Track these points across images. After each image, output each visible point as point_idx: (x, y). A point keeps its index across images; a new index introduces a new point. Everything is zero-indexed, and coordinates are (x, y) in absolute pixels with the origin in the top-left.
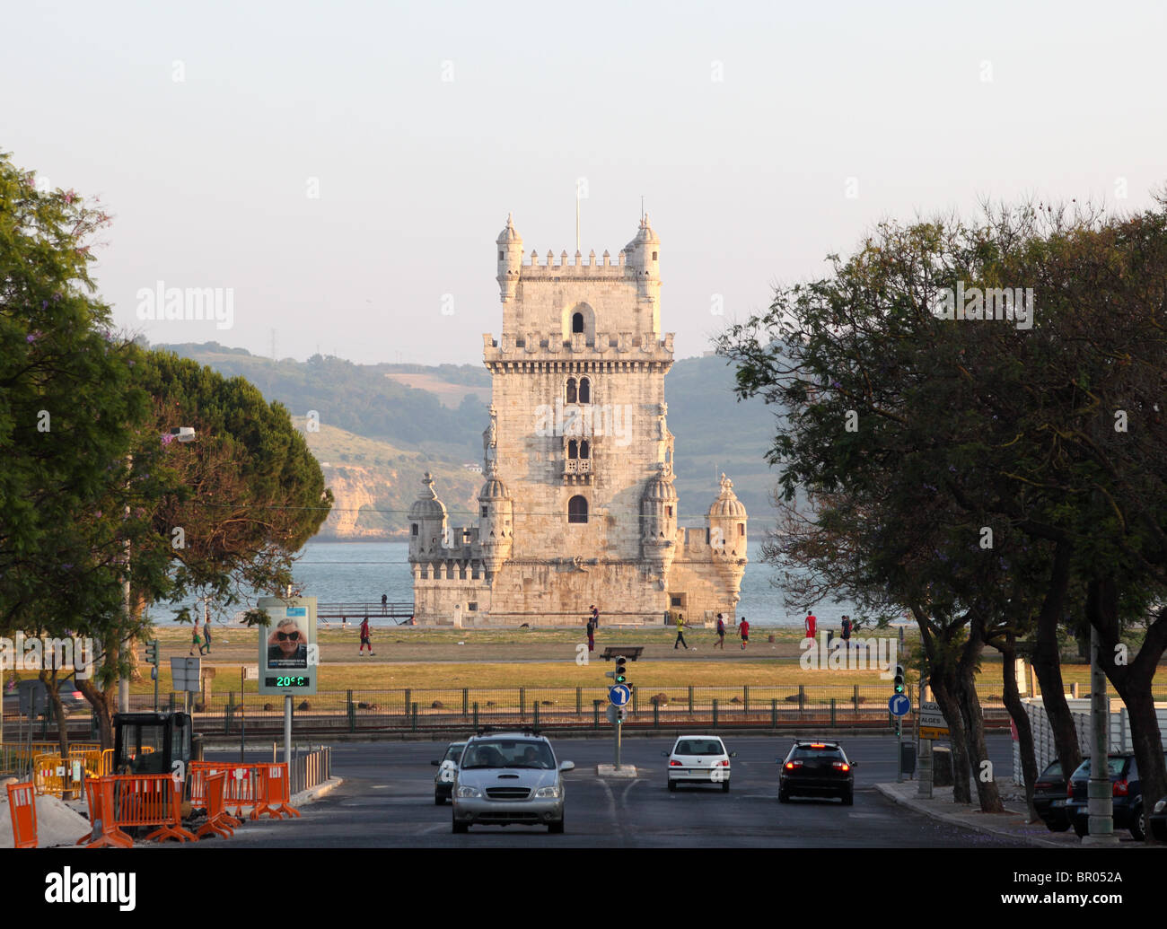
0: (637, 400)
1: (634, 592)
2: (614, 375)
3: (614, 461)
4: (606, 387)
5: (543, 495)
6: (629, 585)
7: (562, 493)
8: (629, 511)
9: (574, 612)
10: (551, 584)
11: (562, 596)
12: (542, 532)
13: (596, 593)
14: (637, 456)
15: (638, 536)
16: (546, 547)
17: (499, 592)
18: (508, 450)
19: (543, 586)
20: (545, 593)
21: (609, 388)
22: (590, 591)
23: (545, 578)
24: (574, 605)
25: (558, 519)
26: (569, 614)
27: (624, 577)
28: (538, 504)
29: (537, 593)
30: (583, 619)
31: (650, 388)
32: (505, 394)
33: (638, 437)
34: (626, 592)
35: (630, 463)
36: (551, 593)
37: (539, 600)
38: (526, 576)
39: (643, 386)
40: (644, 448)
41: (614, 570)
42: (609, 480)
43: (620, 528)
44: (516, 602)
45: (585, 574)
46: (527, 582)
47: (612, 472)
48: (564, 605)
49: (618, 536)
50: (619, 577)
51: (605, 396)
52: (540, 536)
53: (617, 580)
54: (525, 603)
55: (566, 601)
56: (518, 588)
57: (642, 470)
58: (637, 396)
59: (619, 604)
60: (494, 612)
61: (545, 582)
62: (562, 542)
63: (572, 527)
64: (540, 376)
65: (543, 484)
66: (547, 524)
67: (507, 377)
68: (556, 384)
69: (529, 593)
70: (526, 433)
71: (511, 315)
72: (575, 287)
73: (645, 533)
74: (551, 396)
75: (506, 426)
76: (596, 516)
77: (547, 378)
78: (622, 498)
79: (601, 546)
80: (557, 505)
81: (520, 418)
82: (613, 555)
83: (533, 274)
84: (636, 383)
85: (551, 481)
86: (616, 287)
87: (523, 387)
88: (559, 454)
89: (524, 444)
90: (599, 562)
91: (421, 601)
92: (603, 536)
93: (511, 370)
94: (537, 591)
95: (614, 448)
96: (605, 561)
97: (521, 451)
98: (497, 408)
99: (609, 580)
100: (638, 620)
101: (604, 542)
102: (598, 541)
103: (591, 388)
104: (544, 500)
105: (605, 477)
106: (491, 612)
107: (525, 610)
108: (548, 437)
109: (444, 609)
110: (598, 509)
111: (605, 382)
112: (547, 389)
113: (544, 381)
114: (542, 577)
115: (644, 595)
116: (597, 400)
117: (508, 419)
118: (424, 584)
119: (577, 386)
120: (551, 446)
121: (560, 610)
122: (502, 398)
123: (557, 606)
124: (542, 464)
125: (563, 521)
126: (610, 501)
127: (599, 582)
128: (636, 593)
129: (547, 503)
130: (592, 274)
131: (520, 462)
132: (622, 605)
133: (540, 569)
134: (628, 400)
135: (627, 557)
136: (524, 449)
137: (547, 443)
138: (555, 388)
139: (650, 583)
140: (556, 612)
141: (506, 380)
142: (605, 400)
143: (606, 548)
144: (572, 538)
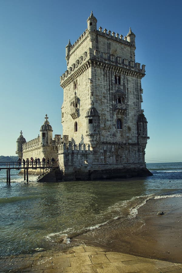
0: (135, 87)
2: (128, 77)
3: (130, 107)
4: (126, 80)
5: (109, 117)
6: (135, 153)
7: (115, 117)
8: (134, 126)
9: (120, 163)
10: (113, 152)
11: (116, 157)
12: (109, 132)
13: (126, 156)
14: (136, 107)
15: (137, 135)
17: (96, 156)
18: (97, 97)
19: (110, 153)
20: (111, 156)
21: (127, 81)
22: (124, 155)
23: (111, 150)
24: (120, 161)
25: (114, 127)
26: (119, 164)
27: (134, 150)
28: (108, 120)
29: (108, 156)
30: (123, 166)
31: (138, 83)
32: (95, 75)
33: (135, 100)
34: (134, 156)
35: (134, 109)
36: (113, 156)
37: (109, 159)
38: (105, 149)
39: (136, 82)
41: (131, 148)
42: (128, 114)
43: (132, 132)
44: (102, 160)
45: (123, 149)
46: (105, 151)
47: (129, 111)
48: (117, 160)
49: (132, 135)
50: (133, 150)
51: (126, 83)
53: (132, 151)
55: (118, 159)
56: (102, 154)
57: (137, 112)
58: (135, 85)
59: (133, 160)
60: (94, 164)
61: (111, 152)
62: (116, 136)
64: (107, 71)
65: (109, 113)
66: (111, 129)
67: (96, 68)
68: (111, 75)
69: (106, 156)
70: (103, 92)
71: (95, 47)
72: (114, 44)
73: (140, 134)
74: (110, 79)
75: (96, 88)
76: (125, 127)
77: (109, 72)
78: (132, 121)
79: (127, 138)
80: (114, 121)
81: (101, 86)
82: (130, 141)
83: (101, 34)
84: (134, 81)
85: (111, 112)
86: (125, 48)
87: (101, 74)
88: (114, 102)
89: (103, 96)
90: (127, 144)
91: (66, 159)
92: (127, 135)
93: (98, 66)
94: (108, 155)
95: (129, 102)
96: (129, 143)
97: (102, 99)
98: (93, 80)
99: (129, 151)
100: (139, 166)
101: (128, 137)
102: (126, 136)
103: (122, 80)
104: (109, 119)
105: (127, 113)
106: (93, 164)
107: (105, 163)
108: (110, 95)
109: (75, 163)
110: (126, 124)
111: (126, 78)
112: (109, 77)
113: (108, 73)
114: (110, 150)
115: (139, 157)
116: (124, 84)
117: (97, 85)
118: (67, 152)
119: (118, 78)
120: (111, 98)
121: (116, 162)
122: (94, 76)
123: (115, 161)
124: (108, 105)
125: (115, 128)
126: (129, 122)
127: (126, 152)
128: (137, 156)
129: (111, 121)
130: (118, 41)
131: (101, 102)
132: (134, 160)
133: (109, 146)
134: (132, 86)
135: (134, 143)
136: (103, 98)
137: (110, 97)
138: (111, 77)
139: (141, 152)
140: (115, 164)
141: (95, 70)
142: (126, 85)
143: (129, 139)
144: (118, 135)
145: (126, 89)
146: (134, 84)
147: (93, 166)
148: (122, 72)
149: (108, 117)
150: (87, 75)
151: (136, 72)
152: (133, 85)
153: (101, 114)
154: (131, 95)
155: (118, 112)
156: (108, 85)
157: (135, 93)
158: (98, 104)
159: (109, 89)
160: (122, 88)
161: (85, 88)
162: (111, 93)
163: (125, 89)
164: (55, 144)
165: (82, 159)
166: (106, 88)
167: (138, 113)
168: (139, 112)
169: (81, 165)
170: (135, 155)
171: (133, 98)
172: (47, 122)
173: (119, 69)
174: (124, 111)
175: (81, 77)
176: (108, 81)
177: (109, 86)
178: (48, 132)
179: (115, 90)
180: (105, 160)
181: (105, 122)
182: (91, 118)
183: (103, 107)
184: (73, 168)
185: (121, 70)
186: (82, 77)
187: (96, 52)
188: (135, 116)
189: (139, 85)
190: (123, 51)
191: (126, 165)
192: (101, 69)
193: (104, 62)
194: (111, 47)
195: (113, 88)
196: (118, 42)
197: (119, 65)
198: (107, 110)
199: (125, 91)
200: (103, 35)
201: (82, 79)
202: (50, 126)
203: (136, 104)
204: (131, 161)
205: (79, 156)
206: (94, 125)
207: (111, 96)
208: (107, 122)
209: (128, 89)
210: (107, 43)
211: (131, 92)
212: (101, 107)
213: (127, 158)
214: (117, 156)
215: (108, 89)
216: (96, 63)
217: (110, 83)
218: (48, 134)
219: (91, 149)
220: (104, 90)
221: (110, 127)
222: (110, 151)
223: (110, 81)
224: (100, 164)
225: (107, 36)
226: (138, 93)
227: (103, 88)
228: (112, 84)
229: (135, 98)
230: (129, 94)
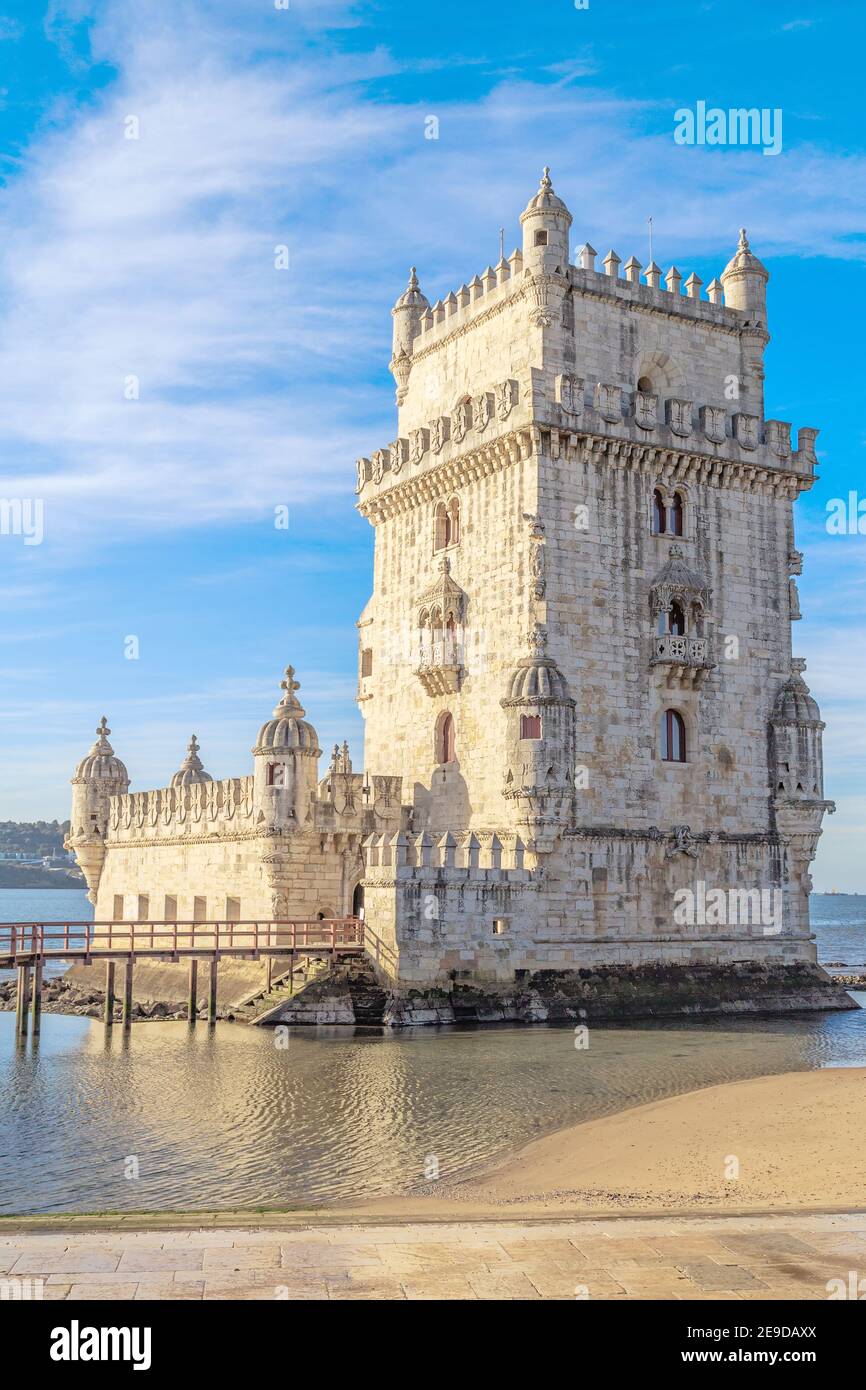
0: (757, 543)
2: (724, 492)
4: (712, 511)
5: (623, 702)
6: (757, 884)
7: (652, 701)
8: (753, 745)
9: (678, 936)
10: (638, 880)
11: (656, 904)
12: (622, 776)
14: (762, 645)
15: (768, 792)
16: (629, 806)
17: (551, 897)
18: (566, 606)
19: (624, 884)
20: (628, 899)
21: (719, 515)
23: (628, 868)
24: (674, 922)
25: (646, 753)
26: (671, 940)
27: (750, 868)
28: (615, 720)
29: (617, 898)
30: (692, 950)
31: (775, 523)
32: (557, 498)
33: (760, 609)
35: (751, 656)
36: (638, 898)
37: (620, 914)
38: (596, 863)
39: (766, 519)
40: (771, 630)
41: (734, 855)
42: (722, 682)
43: (741, 777)
44: (580, 918)
45: (690, 862)
46: (600, 875)
47: (727, 670)
49: (737, 790)
50: (742, 868)
52: (620, 783)
53: (737, 875)
54: (597, 918)
55: (662, 915)
56: (583, 888)
57: (769, 671)
58: (757, 534)
60: (544, 938)
61: (628, 878)
62: (653, 797)
63: (669, 769)
64: (614, 472)
65: (622, 683)
66: (629, 761)
67: (560, 464)
68: (638, 492)
69: (602, 898)
70: (593, 577)
71: (556, 352)
72: (654, 327)
73: (781, 786)
74: (632, 514)
75: (560, 559)
76: (705, 749)
77: (625, 478)
78: (742, 719)
79: (714, 808)
80: (645, 723)
81: (582, 549)
82: (731, 825)
83: (590, 286)
84: (756, 511)
85: (634, 677)
86: (711, 341)
87: (586, 488)
88: (646, 625)
89: (592, 599)
90: (713, 839)
91: (408, 914)
92: (714, 790)
93: (570, 452)
94: (615, 894)
95: (727, 623)
96: (722, 836)
97: (586, 613)
98: (546, 522)
99: (727, 872)
100: (775, 951)
101: (718, 800)
102: (708, 799)
103: (689, 511)
104: (624, 713)
105: (716, 678)
106: (538, 937)
107: (596, 933)
108: (627, 590)
109: (453, 932)
110: (707, 736)
111: (712, 502)
112: (625, 500)
113: (620, 484)
114: (624, 865)
116: (701, 532)
117: (563, 545)
118: (414, 877)
119: (669, 503)
120: (633, 608)
121: (654, 932)
122: (553, 503)
123: (648, 926)
124: (619, 641)
125: (653, 756)
126: (725, 723)
127: (710, 875)
129: (629, 720)
130: (677, 309)
131: (584, 633)
133: (620, 847)
134: (745, 541)
135: (752, 831)
136: (591, 609)
137: (627, 602)
138: (638, 500)
139: (786, 880)
140: (648, 938)
141: (559, 470)
142: (712, 534)
143: (721, 812)
144: (669, 791)
145: (714, 557)
146: (757, 527)
147: (540, 945)
148: (693, 475)
149: (616, 700)
150: (517, 493)
151: (766, 468)
152: (748, 532)
153: (584, 691)
154: (737, 587)
155: (669, 678)
156: (620, 543)
157: (760, 575)
158: (566, 640)
159: (626, 562)
160: (690, 551)
161: (504, 553)
162: (633, 581)
163: (707, 558)
164: (333, 821)
165: (484, 911)
166: (608, 560)
167: (773, 674)
168: (781, 672)
169: (481, 945)
171: (748, 599)
172: (292, 706)
173: (675, 461)
174: (698, 673)
175: (483, 493)
176: (619, 521)
177: (626, 546)
178: (298, 758)
179: (657, 564)
181: (603, 730)
182: (532, 711)
183: (595, 656)
184: (442, 955)
185: (686, 463)
186: (487, 492)
187: (563, 387)
188: (757, 691)
189: (782, 531)
190: (701, 362)
191: (705, 945)
192: (586, 464)
193: (602, 430)
194: (640, 343)
195: (645, 555)
196: (676, 314)
197: (677, 442)
198: (611, 667)
199: (708, 567)
200: (600, 289)
201: (487, 504)
202: (309, 727)
203: (762, 631)
205: (470, 896)
206: (550, 746)
207: (632, 597)
208: (612, 729)
209: (721, 554)
210: (617, 326)
211: (736, 571)
212: (580, 653)
214: (662, 897)
215: (619, 562)
216: (564, 438)
217: (632, 532)
218: (299, 768)
219: (530, 862)
220: (599, 568)
221: (624, 750)
222: (626, 875)
223: (632, 524)
224: (575, 937)
225: (619, 292)
226: (775, 572)
227: (594, 558)
228: (638, 539)
229: (759, 601)
230: (725, 583)
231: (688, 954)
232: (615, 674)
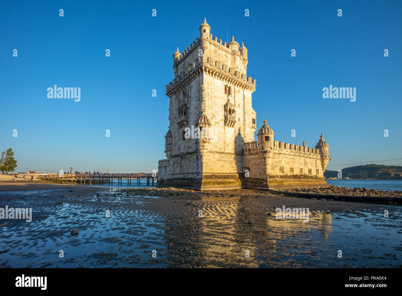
0: (197, 89)
1: (195, 164)
2: (192, 83)
3: (191, 115)
5: (177, 133)
6: (194, 162)
12: (177, 146)
13: (187, 165)
14: (196, 110)
16: (178, 151)
18: (172, 121)
21: (191, 88)
22: (185, 165)
26: (181, 174)
27: (193, 159)
28: (176, 136)
29: (176, 167)
36: (178, 167)
38: (174, 161)
41: (191, 156)
42: (190, 122)
44: (172, 171)
45: (185, 159)
46: (174, 163)
48: (181, 171)
52: (177, 147)
53: (191, 160)
55: (181, 169)
60: (169, 174)
63: (183, 142)
64: (177, 93)
65: (177, 130)
68: (180, 94)
70: (175, 113)
74: (179, 99)
75: (171, 113)
80: (180, 135)
82: (191, 150)
84: (197, 82)
85: (179, 128)
92: (189, 144)
95: (191, 110)
96: (189, 153)
98: (170, 108)
99: (189, 160)
100: (195, 176)
101: (189, 146)
103: (187, 91)
111: (190, 86)
115: (197, 165)
116: (188, 94)
119: (185, 92)
123: (179, 171)
125: (180, 141)
127: (187, 161)
128: (195, 165)
129: (178, 135)
131: (173, 123)
132: (193, 170)
133: (176, 158)
134: (195, 90)
135: (193, 151)
136: (174, 119)
139: (199, 160)
143: (189, 148)
144: (182, 147)
145: (189, 97)
146: (197, 85)
153: (173, 133)
155: (181, 126)
157: (197, 96)
158: (172, 126)
160: (186, 99)
163: (189, 98)
167: (199, 116)
170: (194, 164)
171: (194, 102)
177: (178, 105)
180: (174, 171)
183: (174, 127)
187: (170, 85)
189: (201, 82)
191: (186, 174)
193: (173, 88)
198: (176, 128)
203: (197, 108)
204: (190, 171)
208: (176, 138)
209: (190, 96)
211: (193, 98)
213: (187, 168)
214: (181, 166)
221: (177, 141)
222: (177, 163)
226: (200, 93)
228: (180, 102)
229: (196, 101)
230: (191, 102)
231: (183, 176)
232: (177, 128)
